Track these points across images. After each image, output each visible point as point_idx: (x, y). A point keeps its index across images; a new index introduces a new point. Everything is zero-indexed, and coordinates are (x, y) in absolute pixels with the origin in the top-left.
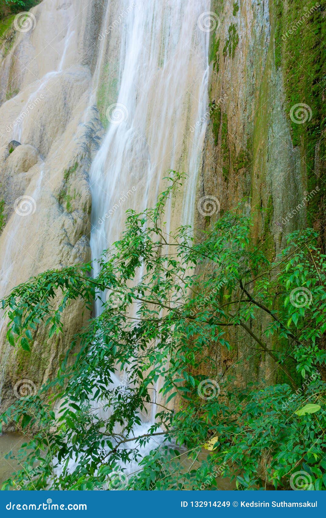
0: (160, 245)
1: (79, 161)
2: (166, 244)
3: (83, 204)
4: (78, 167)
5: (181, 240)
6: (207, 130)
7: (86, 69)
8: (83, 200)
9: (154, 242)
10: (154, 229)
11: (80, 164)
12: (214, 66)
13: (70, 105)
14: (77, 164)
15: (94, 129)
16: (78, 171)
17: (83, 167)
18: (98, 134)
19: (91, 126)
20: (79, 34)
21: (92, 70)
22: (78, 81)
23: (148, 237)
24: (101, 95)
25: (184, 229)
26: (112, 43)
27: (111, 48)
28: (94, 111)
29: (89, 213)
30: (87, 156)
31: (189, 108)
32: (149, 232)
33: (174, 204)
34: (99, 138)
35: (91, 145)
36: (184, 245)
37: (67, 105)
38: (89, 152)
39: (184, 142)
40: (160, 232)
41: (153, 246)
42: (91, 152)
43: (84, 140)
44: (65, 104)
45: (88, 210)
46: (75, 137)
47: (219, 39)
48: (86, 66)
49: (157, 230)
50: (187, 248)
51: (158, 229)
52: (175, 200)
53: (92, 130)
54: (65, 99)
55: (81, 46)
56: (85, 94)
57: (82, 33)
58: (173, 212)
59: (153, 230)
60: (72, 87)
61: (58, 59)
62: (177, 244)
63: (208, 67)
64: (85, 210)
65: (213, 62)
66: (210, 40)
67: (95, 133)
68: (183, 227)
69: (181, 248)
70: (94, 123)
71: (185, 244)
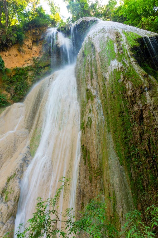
0: (56, 221)
1: (16, 172)
2: (59, 221)
3: (15, 196)
4: (16, 176)
5: (68, 218)
6: (81, 158)
7: (27, 131)
8: (15, 194)
9: (52, 220)
10: (52, 211)
11: (17, 174)
12: (83, 131)
13: (17, 145)
14: (15, 174)
15: (27, 156)
16: (15, 178)
17: (18, 176)
18: (28, 159)
19: (25, 155)
20: (26, 117)
21: (30, 131)
22: (22, 135)
23: (49, 216)
24: (32, 141)
25: (69, 210)
26: (39, 121)
27: (39, 123)
28: (28, 148)
29: (18, 202)
30: (21, 170)
31: (72, 148)
32: (49, 213)
33: (64, 196)
34: (28, 161)
35: (24, 164)
36: (69, 221)
37: (15, 145)
38: (23, 168)
39: (70, 163)
40: (55, 212)
41: (51, 222)
42: (24, 167)
43: (21, 162)
44: (14, 145)
45: (17, 200)
46: (17, 160)
47: (84, 121)
48: (27, 129)
49: (54, 212)
50: (71, 223)
51: (55, 211)
52: (65, 193)
53: (26, 157)
54: (15, 143)
55: (26, 121)
56: (25, 141)
57: (27, 117)
58: (64, 201)
59: (52, 212)
60: (19, 138)
62: (65, 221)
63: (80, 131)
64: (15, 200)
65: (82, 130)
66: (81, 122)
67: (27, 158)
68: (68, 209)
69: (68, 223)
70: (27, 153)
71: (70, 220)
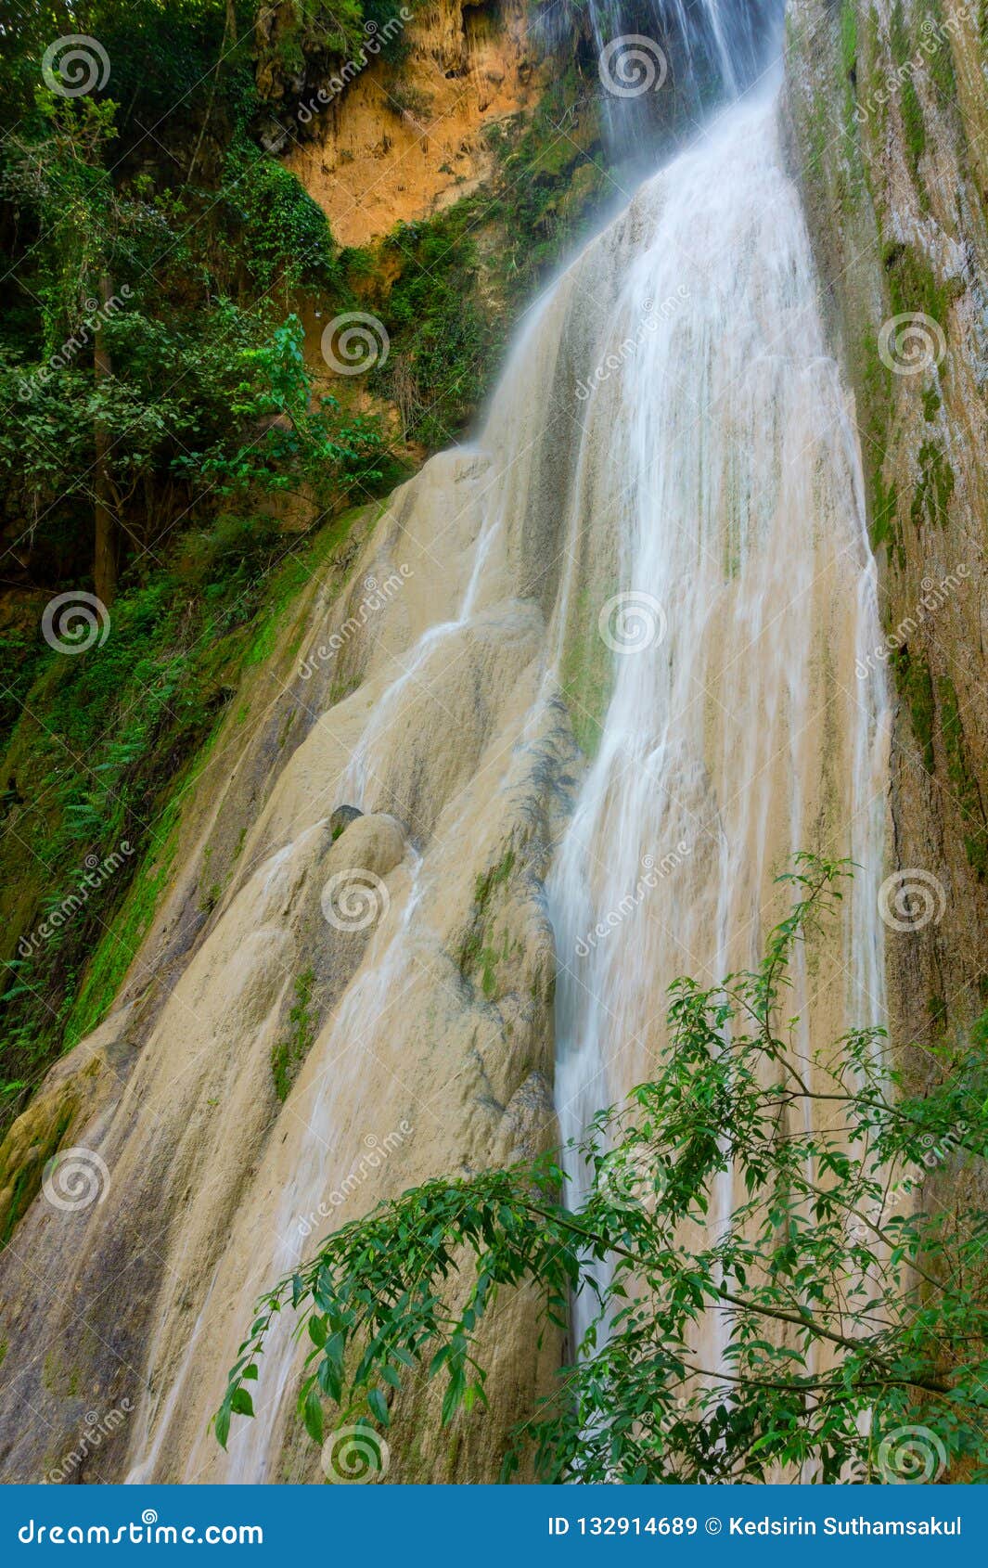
0: (783, 1097)
1: (516, 849)
2: (807, 1094)
3: (529, 973)
4: (515, 867)
5: (857, 1083)
6: (895, 731)
7: (530, 608)
8: (529, 963)
9: (765, 1089)
10: (759, 1042)
11: (520, 856)
12: (890, 555)
13: (490, 700)
14: (510, 858)
15: (556, 757)
16: (515, 878)
17: (528, 865)
18: (568, 769)
19: (548, 750)
20: (510, 528)
21: (547, 610)
22: (511, 638)
23: (743, 1072)
24: (571, 667)
25: (861, 1040)
26: (597, 536)
27: (594, 548)
28: (556, 710)
29: (550, 1000)
30: (538, 833)
32: (745, 1054)
33: (813, 964)
34: (568, 781)
35: (547, 802)
36: (866, 1099)
37: (481, 703)
38: (546, 824)
39: (825, 772)
40: (779, 1049)
41: (761, 1100)
42: (551, 820)
43: (531, 789)
44: (477, 701)
45: (544, 990)
46: (505, 783)
47: (895, 485)
48: (531, 600)
49: (773, 1048)
50: (883, 1112)
51: (774, 1043)
52: (816, 950)
53: (551, 761)
54: (478, 687)
55: (517, 554)
56: (529, 672)
57: (518, 526)
58: (815, 990)
59: (757, 1045)
60: (494, 656)
61: (458, 592)
62: (845, 1094)
63: (871, 558)
64: (535, 990)
65: (884, 546)
66: (867, 492)
67: (559, 768)
68: (856, 1034)
69: (860, 1109)
70: (555, 740)
71: (872, 1094)
